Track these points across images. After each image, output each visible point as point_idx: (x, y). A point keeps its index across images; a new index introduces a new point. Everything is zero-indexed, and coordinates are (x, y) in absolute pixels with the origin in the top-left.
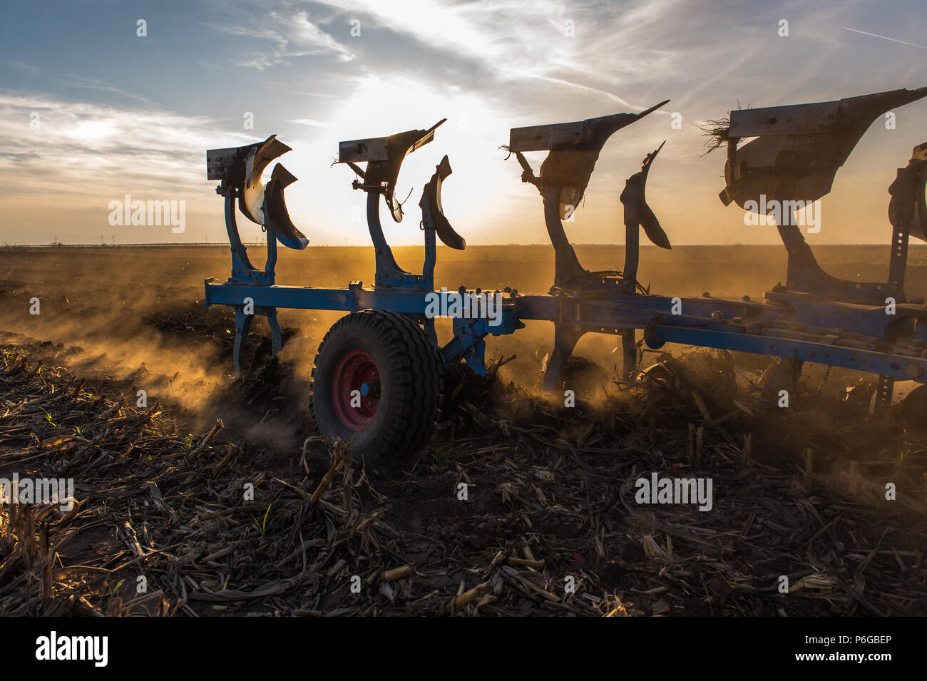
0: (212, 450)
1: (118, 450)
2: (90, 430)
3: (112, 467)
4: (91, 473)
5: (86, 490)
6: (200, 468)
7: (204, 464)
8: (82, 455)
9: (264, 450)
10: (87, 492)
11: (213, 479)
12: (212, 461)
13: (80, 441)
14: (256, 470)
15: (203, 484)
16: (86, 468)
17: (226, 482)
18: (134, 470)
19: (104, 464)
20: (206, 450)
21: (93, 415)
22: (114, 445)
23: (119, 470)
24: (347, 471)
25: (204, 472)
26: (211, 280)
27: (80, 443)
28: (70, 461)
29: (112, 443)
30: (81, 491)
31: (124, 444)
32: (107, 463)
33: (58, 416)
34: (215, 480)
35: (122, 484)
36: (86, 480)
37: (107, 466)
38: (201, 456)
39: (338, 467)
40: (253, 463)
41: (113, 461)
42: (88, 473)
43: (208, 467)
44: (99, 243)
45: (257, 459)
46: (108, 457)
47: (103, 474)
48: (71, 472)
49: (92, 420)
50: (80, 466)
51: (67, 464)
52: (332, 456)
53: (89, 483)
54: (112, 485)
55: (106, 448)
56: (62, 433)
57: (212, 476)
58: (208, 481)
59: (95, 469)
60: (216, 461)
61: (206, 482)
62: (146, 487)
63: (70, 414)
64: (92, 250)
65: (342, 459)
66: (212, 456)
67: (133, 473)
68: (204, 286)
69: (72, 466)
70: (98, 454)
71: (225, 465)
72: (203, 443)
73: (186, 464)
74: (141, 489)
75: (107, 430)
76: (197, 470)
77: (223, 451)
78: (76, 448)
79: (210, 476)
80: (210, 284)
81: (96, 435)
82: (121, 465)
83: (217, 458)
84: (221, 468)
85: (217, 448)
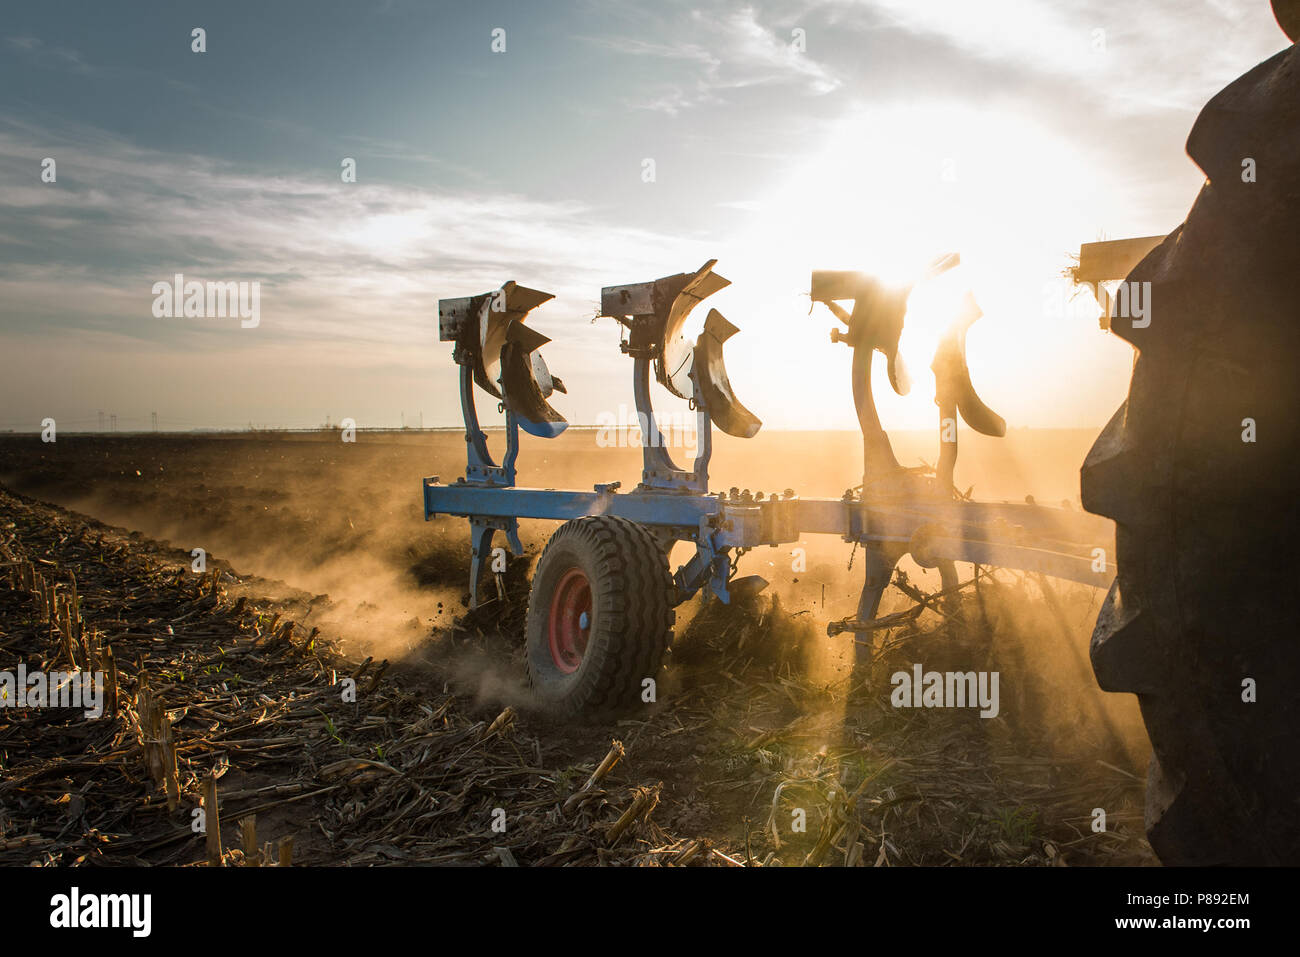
0: (604, 796)
1: (446, 788)
2: (397, 750)
3: (436, 817)
4: (401, 828)
5: (395, 856)
6: (585, 827)
7: (591, 820)
8: (387, 794)
9: (691, 800)
10: (397, 859)
11: (608, 847)
12: (604, 815)
13: (383, 769)
14: (680, 835)
15: (590, 856)
16: (393, 818)
17: (631, 854)
18: (472, 825)
19: (423, 812)
20: (595, 794)
21: (401, 725)
22: (439, 780)
23: (446, 822)
24: (851, 848)
25: (591, 834)
26: (434, 480)
27: (382, 774)
28: (366, 804)
29: (434, 776)
30: (387, 858)
31: (454, 778)
32: (428, 810)
33: (344, 725)
34: (611, 851)
35: (453, 848)
36: (394, 839)
37: (428, 815)
38: (585, 806)
39: (834, 839)
40: (674, 823)
41: (437, 808)
42: (397, 825)
43: (597, 825)
44: (398, 425)
45: (680, 816)
46: (430, 801)
47: (423, 829)
48: (369, 823)
49: (400, 734)
50: (383, 814)
51: (362, 809)
52: (824, 817)
53: (400, 845)
54: (438, 849)
55: (426, 783)
56: (353, 755)
57: (605, 842)
58: (600, 850)
59: (408, 821)
60: (610, 814)
61: (595, 852)
62: (495, 856)
63: (364, 723)
64: (388, 436)
65: (843, 823)
66: (606, 805)
67: (471, 830)
68: (422, 488)
69: (370, 813)
70: (412, 794)
71: (627, 824)
72: (589, 783)
73: (559, 820)
74: (486, 860)
75: (426, 753)
76: (578, 829)
77: (621, 799)
78: (376, 783)
79: (602, 841)
80: (431, 485)
81: (407, 761)
82: (450, 816)
83: (612, 810)
84: (620, 829)
85: (611, 791)
